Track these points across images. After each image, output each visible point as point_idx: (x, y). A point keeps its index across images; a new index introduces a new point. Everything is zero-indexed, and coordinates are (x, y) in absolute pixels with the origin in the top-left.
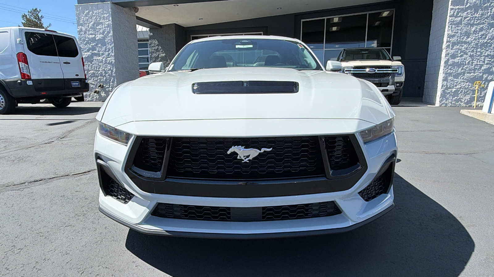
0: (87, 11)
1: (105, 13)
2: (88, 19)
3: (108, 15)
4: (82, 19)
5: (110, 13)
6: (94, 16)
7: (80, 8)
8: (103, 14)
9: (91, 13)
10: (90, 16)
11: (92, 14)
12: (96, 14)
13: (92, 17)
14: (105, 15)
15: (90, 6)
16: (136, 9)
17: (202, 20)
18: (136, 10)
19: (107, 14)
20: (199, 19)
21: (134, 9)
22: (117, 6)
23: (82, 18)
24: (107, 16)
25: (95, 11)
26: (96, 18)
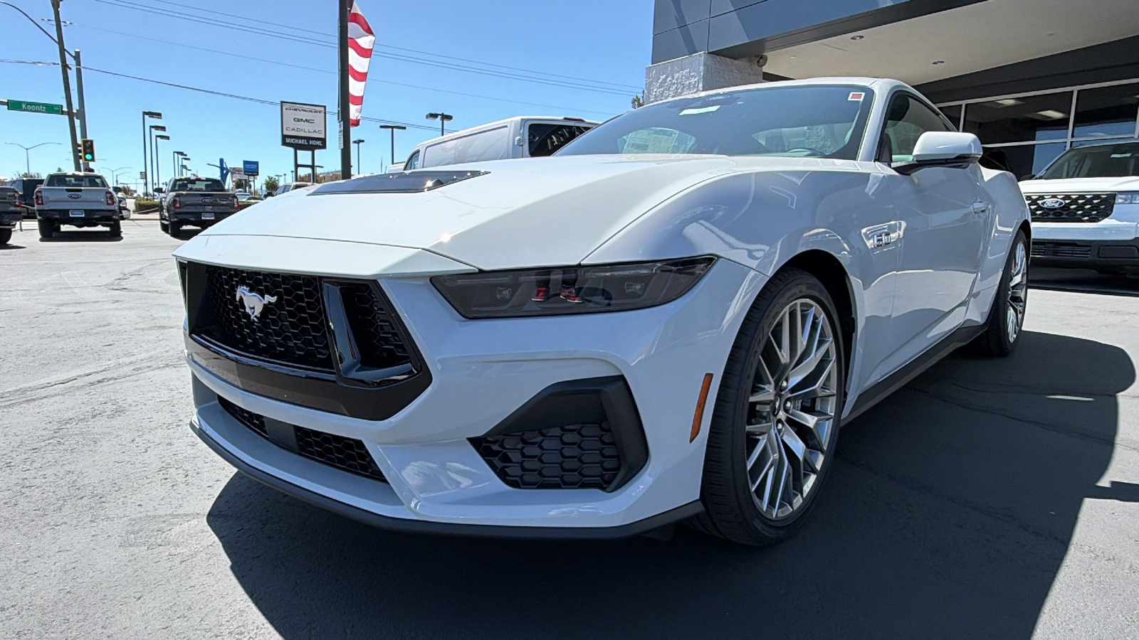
0: (665, 76)
1: (692, 76)
2: (663, 92)
3: (696, 79)
4: (654, 94)
5: (702, 74)
6: (674, 84)
7: (654, 72)
8: (688, 78)
9: (669, 79)
10: (667, 85)
11: (670, 81)
12: (677, 80)
13: (670, 88)
14: (693, 81)
15: (669, 64)
16: (761, 58)
17: (942, 64)
18: (761, 60)
19: (696, 77)
20: (934, 63)
21: (757, 59)
22: (718, 59)
23: (655, 90)
24: (695, 82)
25: (677, 75)
26: (676, 87)
